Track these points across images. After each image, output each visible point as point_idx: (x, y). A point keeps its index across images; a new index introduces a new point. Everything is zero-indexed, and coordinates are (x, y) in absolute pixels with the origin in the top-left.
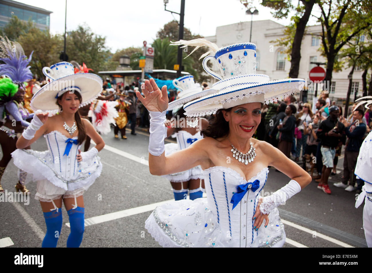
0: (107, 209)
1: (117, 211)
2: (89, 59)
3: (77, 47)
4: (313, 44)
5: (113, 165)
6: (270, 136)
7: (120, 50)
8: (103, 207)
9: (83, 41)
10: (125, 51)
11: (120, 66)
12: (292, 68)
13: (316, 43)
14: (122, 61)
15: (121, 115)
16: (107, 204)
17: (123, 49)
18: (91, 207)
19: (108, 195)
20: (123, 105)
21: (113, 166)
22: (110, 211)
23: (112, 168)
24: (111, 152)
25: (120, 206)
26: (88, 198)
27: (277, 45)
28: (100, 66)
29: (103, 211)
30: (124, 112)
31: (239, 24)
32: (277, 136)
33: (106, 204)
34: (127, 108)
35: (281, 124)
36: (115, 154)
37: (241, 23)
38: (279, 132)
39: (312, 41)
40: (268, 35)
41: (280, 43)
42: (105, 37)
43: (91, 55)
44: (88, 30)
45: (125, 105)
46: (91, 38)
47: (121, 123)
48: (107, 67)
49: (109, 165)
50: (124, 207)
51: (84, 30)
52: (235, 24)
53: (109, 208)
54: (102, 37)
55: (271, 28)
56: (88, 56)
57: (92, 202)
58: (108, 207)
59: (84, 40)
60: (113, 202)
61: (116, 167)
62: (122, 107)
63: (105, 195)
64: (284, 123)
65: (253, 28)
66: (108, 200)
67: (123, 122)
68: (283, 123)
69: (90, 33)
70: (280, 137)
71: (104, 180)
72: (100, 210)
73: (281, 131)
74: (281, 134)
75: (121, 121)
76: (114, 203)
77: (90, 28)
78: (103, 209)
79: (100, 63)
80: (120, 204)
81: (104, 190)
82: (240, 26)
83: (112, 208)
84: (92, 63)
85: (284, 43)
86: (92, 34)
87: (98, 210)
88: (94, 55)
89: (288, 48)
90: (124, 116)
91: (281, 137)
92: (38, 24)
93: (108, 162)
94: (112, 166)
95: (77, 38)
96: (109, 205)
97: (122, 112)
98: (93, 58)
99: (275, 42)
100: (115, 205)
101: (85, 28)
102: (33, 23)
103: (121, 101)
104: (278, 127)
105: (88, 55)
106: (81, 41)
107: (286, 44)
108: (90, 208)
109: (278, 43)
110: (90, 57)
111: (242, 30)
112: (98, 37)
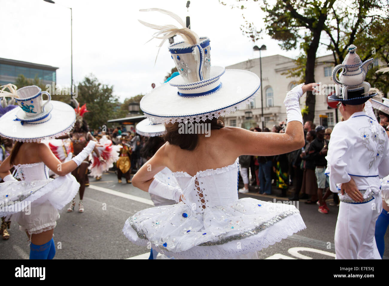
0: (125, 254)
1: (136, 255)
2: (98, 110)
3: (85, 98)
4: (326, 75)
5: (128, 210)
6: (294, 166)
7: (128, 99)
8: (121, 252)
9: (90, 92)
10: (133, 99)
11: (129, 113)
12: (308, 96)
13: (329, 73)
14: (131, 108)
15: (124, 159)
16: (125, 249)
17: (132, 97)
18: (108, 253)
19: (125, 240)
20: (125, 149)
21: (129, 212)
22: (128, 256)
23: (128, 213)
24: (126, 199)
25: (139, 250)
26: (104, 244)
27: (290, 77)
28: (109, 116)
29: (121, 256)
30: (126, 156)
31: (247, 62)
32: (301, 165)
33: (123, 249)
34: (129, 152)
35: (304, 152)
36: (130, 200)
37: (250, 61)
38: (303, 161)
39: (325, 71)
40: (278, 70)
41: (292, 74)
42: (113, 86)
43: (99, 106)
44: (95, 81)
45: (127, 149)
46: (98, 88)
47: (124, 167)
48: (116, 116)
49: (124, 211)
50: (144, 251)
51: (91, 81)
52: (244, 62)
53: (128, 253)
54: (109, 87)
55: (280, 62)
56: (96, 107)
57: (108, 248)
58: (126, 252)
59: (92, 91)
60: (131, 247)
61: (132, 212)
62: (125, 151)
63: (122, 240)
64: (307, 151)
65: (262, 65)
66: (126, 245)
67: (126, 167)
68: (305, 151)
69: (97, 83)
70: (304, 166)
71: (119, 226)
72: (117, 256)
73: (304, 159)
74: (305, 162)
75: (124, 165)
76: (133, 247)
77: (96, 79)
78: (121, 255)
79: (109, 113)
80: (139, 248)
81: (120, 236)
82: (249, 64)
83: (130, 252)
84: (100, 114)
85: (296, 74)
86: (99, 84)
87: (116, 256)
88: (102, 105)
89: (301, 78)
90: (127, 160)
91: (306, 166)
92: (45, 81)
93: (123, 209)
94: (127, 212)
95: (85, 89)
96: (127, 250)
97: (124, 156)
98: (101, 109)
99: (287, 74)
100: (134, 249)
101: (91, 78)
102: (40, 81)
103: (123, 145)
104: (301, 155)
105: (97, 105)
106: (88, 92)
107: (298, 75)
108: (106, 254)
109: (290, 74)
110: (99, 108)
111: (252, 67)
112: (105, 88)
